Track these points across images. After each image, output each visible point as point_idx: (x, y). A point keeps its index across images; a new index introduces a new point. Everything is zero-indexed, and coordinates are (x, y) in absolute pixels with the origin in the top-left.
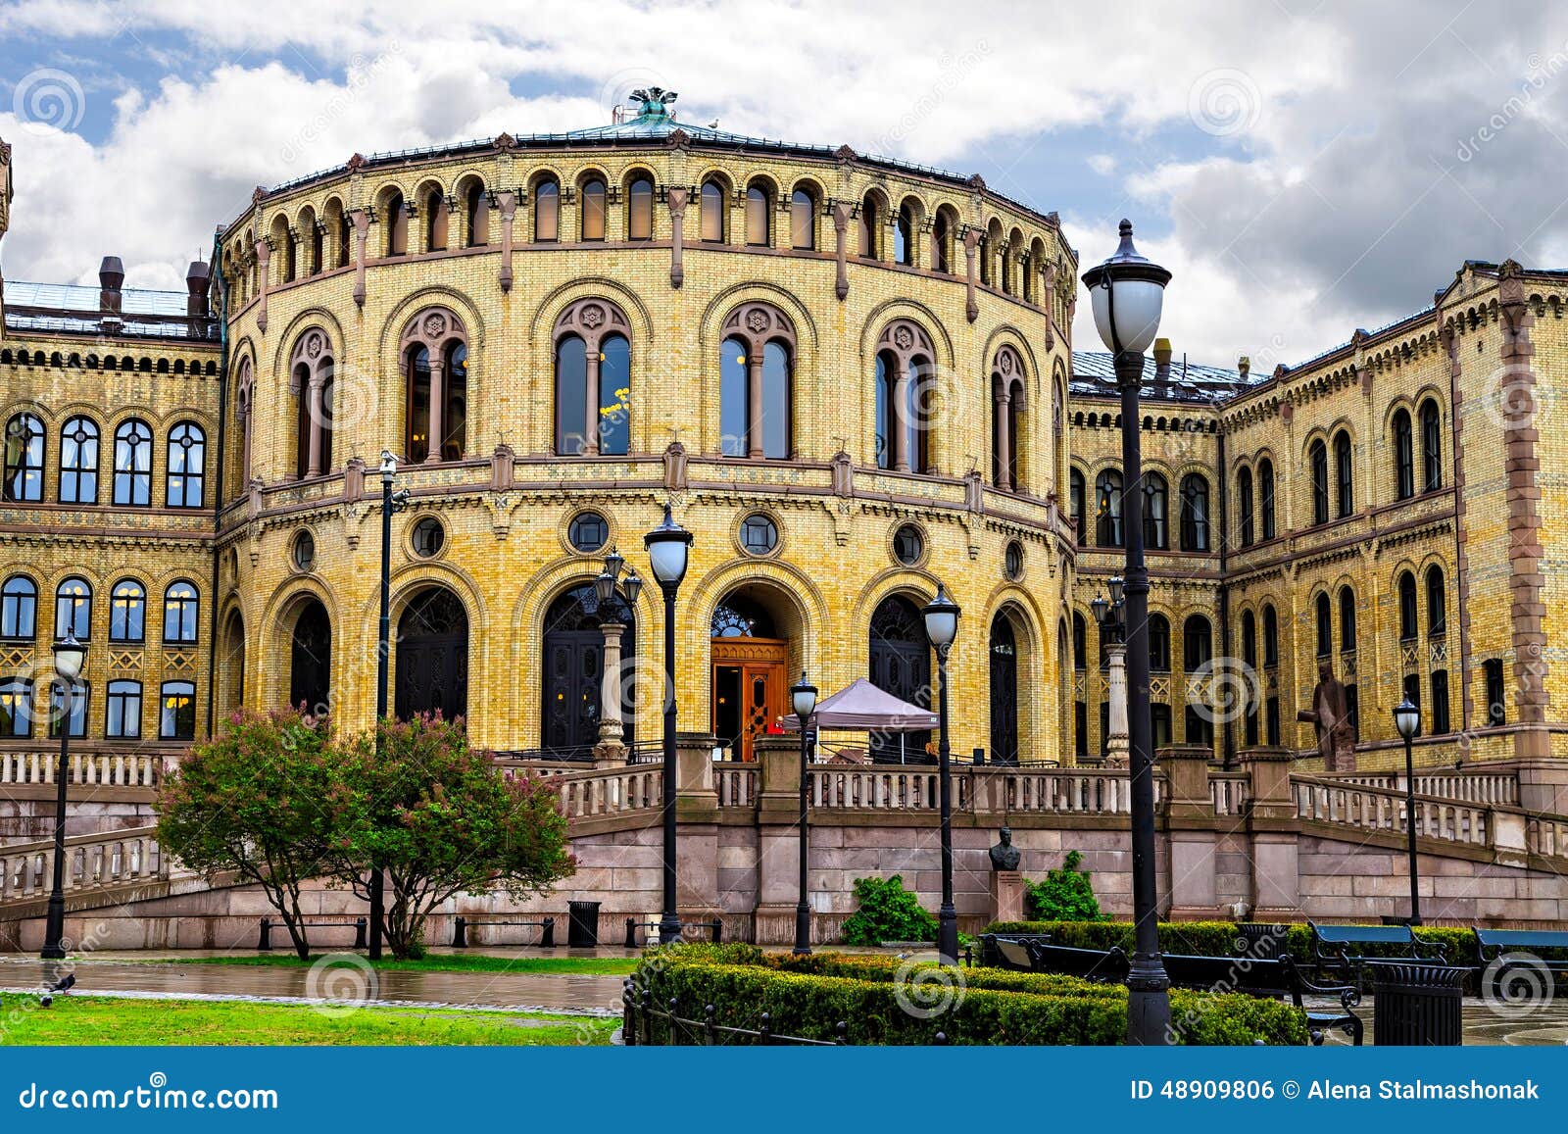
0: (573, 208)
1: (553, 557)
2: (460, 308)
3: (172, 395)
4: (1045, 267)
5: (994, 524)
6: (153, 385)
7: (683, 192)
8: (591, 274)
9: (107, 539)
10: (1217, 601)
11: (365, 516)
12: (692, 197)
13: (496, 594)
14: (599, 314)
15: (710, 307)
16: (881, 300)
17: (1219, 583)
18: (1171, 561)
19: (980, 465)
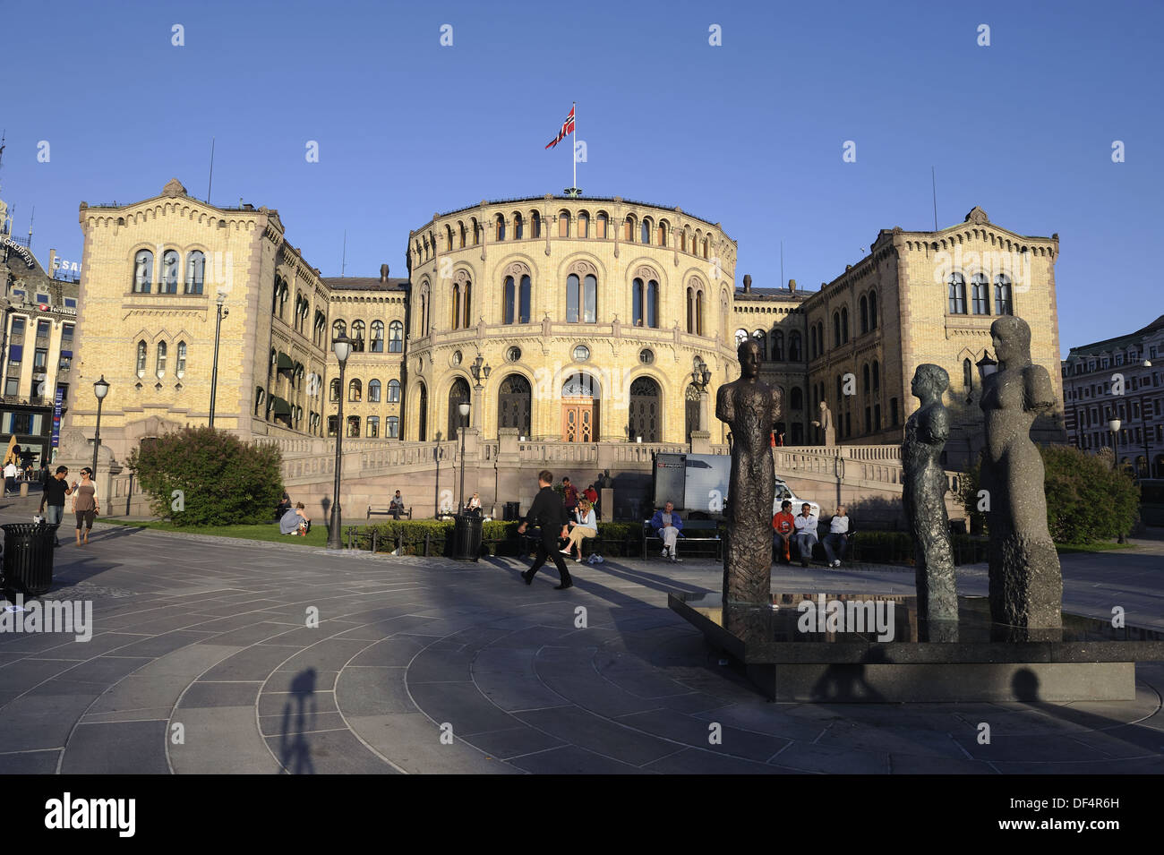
2: (470, 269)
3: (391, 311)
4: (715, 245)
5: (688, 348)
6: (384, 307)
7: (551, 218)
8: (517, 252)
10: (805, 381)
12: (555, 220)
14: (519, 268)
15: (562, 262)
16: (635, 257)
17: (805, 374)
18: (785, 366)
19: (680, 324)
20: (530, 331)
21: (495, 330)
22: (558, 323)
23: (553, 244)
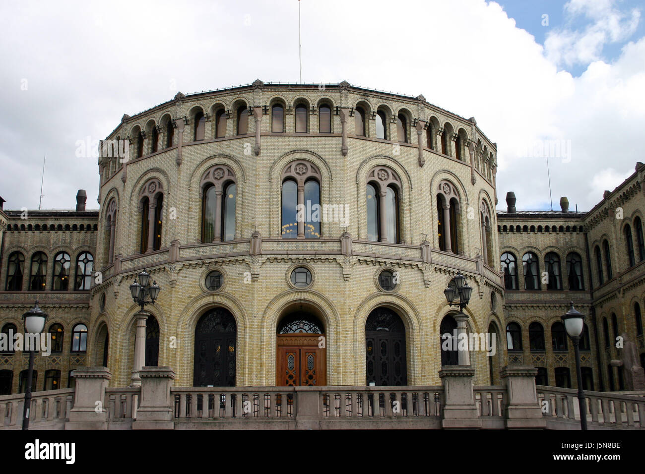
0: (210, 123)
1: (197, 294)
2: (162, 177)
3: (79, 240)
4: (469, 143)
5: (440, 269)
6: (71, 237)
7: (261, 109)
8: (218, 153)
9: (47, 306)
10: (591, 314)
11: (121, 282)
12: (265, 111)
13: (170, 315)
14: (221, 172)
15: (275, 163)
16: (368, 156)
17: (590, 305)
18: (564, 296)
19: (430, 239)
20: (235, 250)
21: (191, 250)
22: (269, 240)
23: (263, 142)
